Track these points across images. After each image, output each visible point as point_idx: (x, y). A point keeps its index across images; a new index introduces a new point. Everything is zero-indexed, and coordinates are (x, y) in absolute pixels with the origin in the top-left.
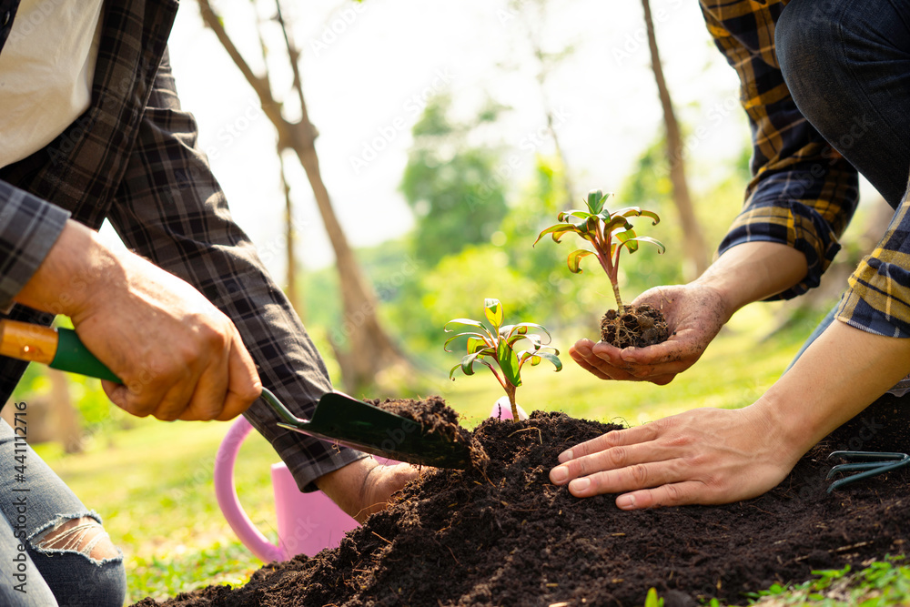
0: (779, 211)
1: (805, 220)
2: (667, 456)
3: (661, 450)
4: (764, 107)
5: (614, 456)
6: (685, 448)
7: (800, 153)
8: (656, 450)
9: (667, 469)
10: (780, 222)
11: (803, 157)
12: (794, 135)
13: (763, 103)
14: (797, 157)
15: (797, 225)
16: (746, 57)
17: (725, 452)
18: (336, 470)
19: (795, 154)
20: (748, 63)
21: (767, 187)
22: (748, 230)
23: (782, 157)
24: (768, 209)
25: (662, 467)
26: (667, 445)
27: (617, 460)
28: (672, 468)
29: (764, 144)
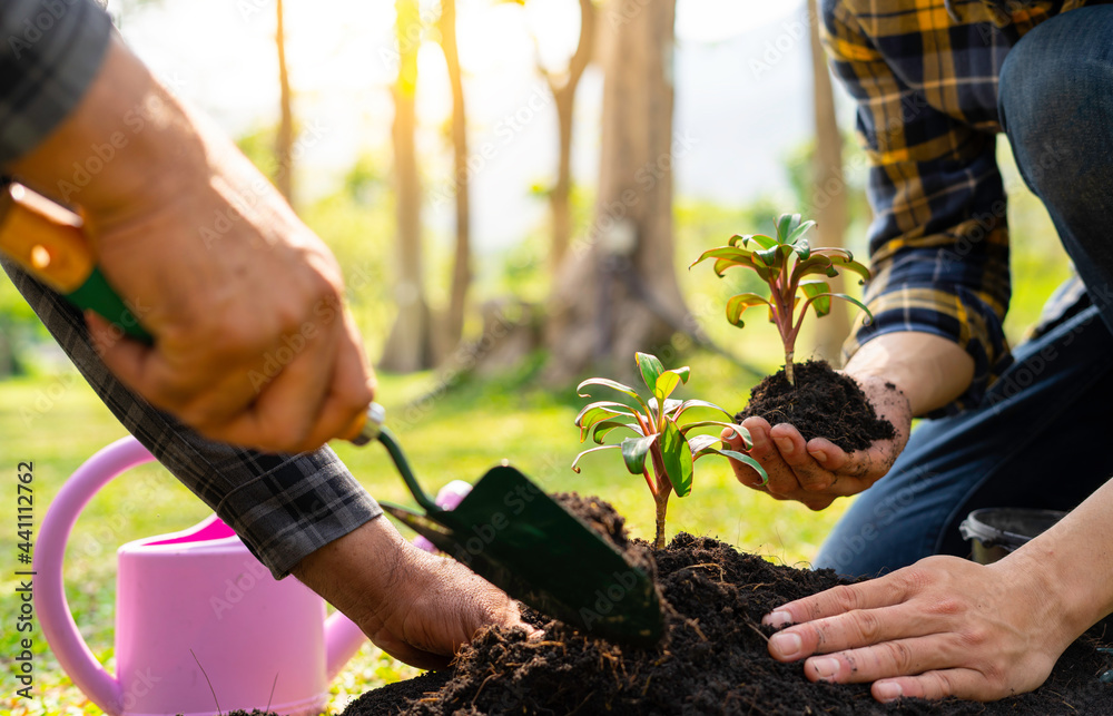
0: (943, 296)
1: (978, 317)
2: (930, 628)
3: (923, 619)
4: (914, 165)
5: (862, 624)
6: (954, 619)
7: (959, 230)
8: (916, 618)
9: (936, 650)
10: (949, 312)
11: (964, 236)
12: (951, 206)
13: (911, 158)
14: (952, 236)
15: (971, 320)
16: (892, 92)
17: (1002, 629)
18: (347, 534)
19: (951, 231)
20: (894, 102)
21: (909, 265)
22: (906, 315)
23: (929, 231)
24: (927, 292)
25: (931, 644)
26: (931, 612)
27: (868, 631)
28: (943, 649)
29: (903, 213)
